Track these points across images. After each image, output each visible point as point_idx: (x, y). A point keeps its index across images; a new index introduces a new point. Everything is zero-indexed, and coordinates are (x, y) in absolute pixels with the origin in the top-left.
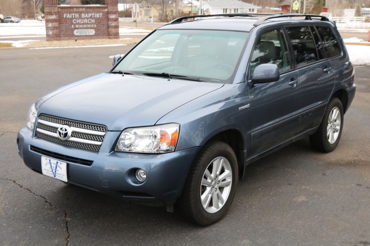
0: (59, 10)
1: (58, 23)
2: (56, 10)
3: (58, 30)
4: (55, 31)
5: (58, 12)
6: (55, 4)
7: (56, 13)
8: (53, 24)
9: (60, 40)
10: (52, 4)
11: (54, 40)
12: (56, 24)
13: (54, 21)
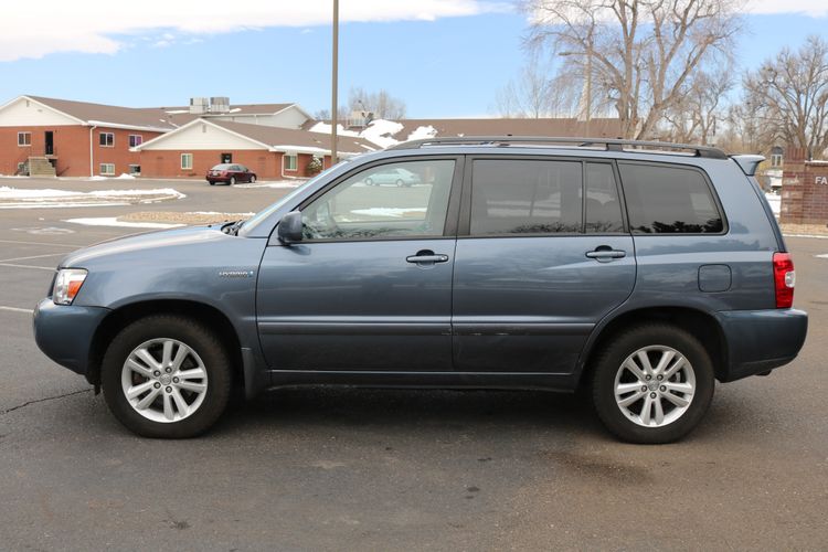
0: (808, 169)
1: (801, 193)
2: (801, 169)
3: (800, 206)
4: (794, 207)
5: (805, 173)
6: (800, 159)
7: (799, 175)
8: (793, 193)
9: (802, 223)
10: (795, 159)
11: (789, 223)
12: (798, 195)
13: (795, 188)
